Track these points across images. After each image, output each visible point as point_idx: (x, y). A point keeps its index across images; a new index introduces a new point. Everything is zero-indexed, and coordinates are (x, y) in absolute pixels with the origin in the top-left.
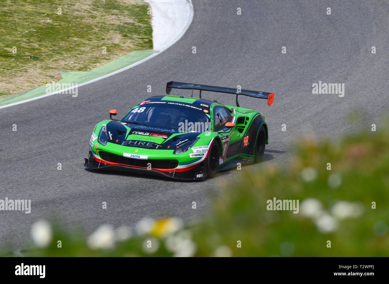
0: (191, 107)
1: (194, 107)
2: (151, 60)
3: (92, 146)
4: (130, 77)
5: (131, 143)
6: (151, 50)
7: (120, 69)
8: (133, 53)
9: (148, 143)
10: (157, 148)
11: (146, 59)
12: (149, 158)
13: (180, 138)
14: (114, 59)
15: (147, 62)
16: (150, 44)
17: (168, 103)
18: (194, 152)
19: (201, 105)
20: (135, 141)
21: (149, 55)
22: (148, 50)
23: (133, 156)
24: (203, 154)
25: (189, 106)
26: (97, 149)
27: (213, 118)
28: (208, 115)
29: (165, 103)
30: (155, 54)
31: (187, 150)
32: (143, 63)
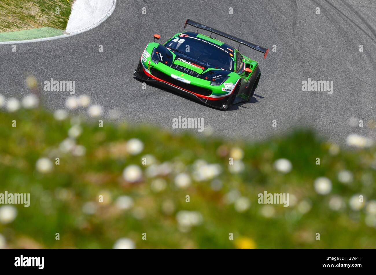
0: (221, 48)
1: (223, 49)
2: (59, 40)
3: (145, 62)
4: (34, 49)
5: (178, 67)
6: (63, 30)
7: (27, 39)
8: (45, 29)
9: (192, 71)
10: (197, 76)
11: (55, 37)
12: (192, 83)
13: (215, 73)
14: (25, 29)
15: (55, 40)
16: (64, 25)
17: (203, 41)
18: (225, 87)
19: (228, 48)
20: (181, 67)
21: (59, 35)
22: (60, 30)
23: (179, 79)
24: (231, 90)
25: (219, 47)
26: (150, 65)
27: (236, 61)
28: (232, 58)
29: (200, 40)
30: (65, 36)
31: (220, 84)
32: (51, 40)
